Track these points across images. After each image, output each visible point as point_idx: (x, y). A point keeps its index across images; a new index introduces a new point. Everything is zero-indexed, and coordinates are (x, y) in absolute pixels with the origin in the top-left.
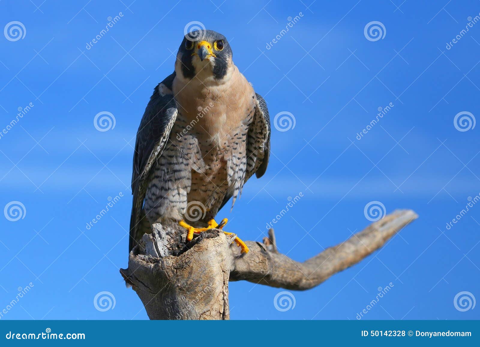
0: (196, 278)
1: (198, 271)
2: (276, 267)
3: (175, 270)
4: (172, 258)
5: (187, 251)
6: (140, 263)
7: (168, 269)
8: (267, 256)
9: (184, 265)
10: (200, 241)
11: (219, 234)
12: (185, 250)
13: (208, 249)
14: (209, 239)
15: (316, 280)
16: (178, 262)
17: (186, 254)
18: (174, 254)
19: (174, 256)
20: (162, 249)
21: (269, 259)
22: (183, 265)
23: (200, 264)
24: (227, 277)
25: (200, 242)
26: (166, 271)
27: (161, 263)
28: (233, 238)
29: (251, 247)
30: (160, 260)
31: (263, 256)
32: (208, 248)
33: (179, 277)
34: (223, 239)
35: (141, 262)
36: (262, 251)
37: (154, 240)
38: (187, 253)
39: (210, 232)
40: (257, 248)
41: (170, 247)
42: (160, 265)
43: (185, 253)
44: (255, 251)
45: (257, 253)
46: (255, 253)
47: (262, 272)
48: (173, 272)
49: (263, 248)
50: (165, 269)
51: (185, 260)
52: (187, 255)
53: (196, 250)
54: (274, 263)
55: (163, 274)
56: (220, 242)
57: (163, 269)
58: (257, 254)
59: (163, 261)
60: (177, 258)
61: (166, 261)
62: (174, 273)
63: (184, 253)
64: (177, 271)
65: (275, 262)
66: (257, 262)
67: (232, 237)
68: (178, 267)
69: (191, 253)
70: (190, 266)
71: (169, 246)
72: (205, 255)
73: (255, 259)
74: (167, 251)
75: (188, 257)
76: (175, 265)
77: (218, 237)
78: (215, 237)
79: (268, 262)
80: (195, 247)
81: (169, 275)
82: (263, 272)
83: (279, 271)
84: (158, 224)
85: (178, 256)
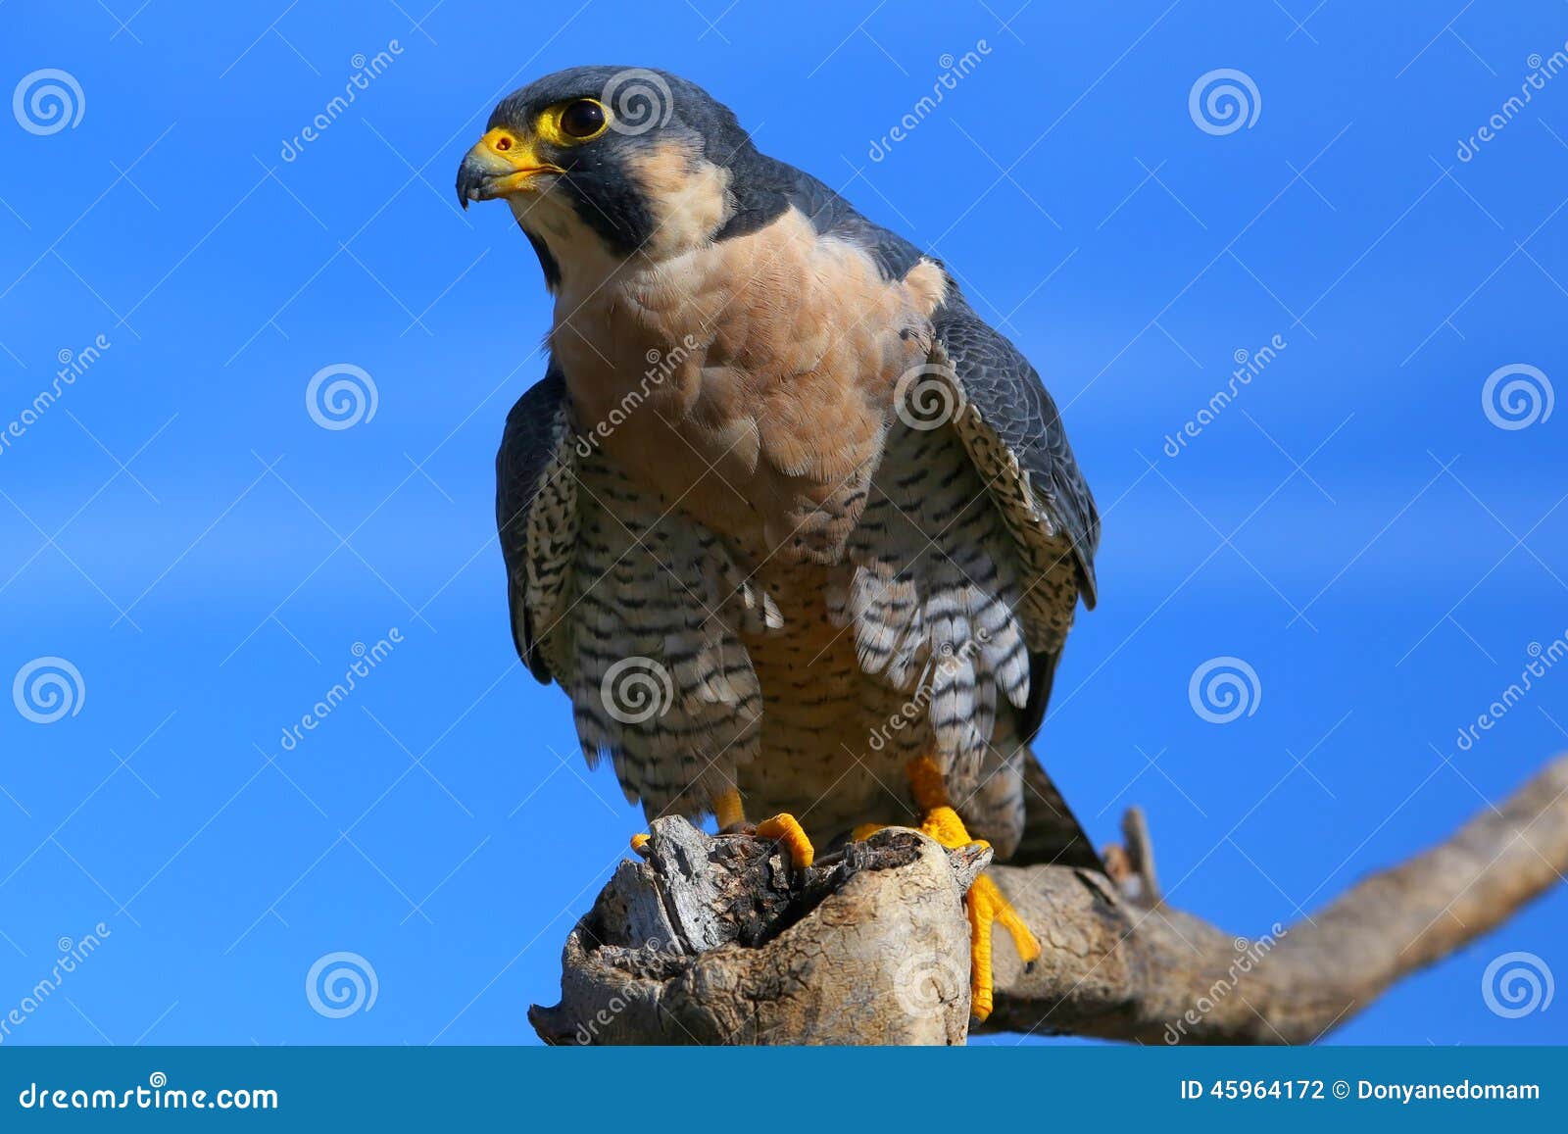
0: (835, 1034)
1: (842, 1003)
2: (1155, 965)
3: (751, 1004)
4: (734, 956)
5: (794, 924)
6: (608, 979)
7: (720, 999)
8: (1117, 924)
9: (785, 983)
10: (845, 883)
11: (921, 849)
12: (789, 919)
13: (878, 914)
14: (880, 874)
15: (1323, 1012)
16: (759, 972)
17: (790, 938)
18: (744, 939)
19: (742, 947)
20: (696, 920)
21: (1130, 938)
22: (781, 984)
23: (850, 975)
24: (959, 1024)
25: (848, 888)
26: (715, 1010)
27: (692, 977)
28: (976, 863)
29: (1052, 892)
30: (688, 965)
31: (1102, 926)
32: (880, 910)
33: (765, 1032)
34: (935, 869)
35: (614, 976)
36: (1097, 908)
37: (662, 885)
38: (793, 932)
39: (882, 845)
40: (1077, 897)
41: (728, 912)
42: (689, 985)
43: (787, 935)
44: (1071, 907)
45: (1077, 917)
46: (1071, 915)
47: (1100, 993)
48: (742, 1011)
49: (1102, 893)
50: (709, 1002)
51: (790, 961)
52: (797, 940)
53: (830, 918)
54: (1149, 953)
55: (702, 1020)
56: (927, 882)
57: (700, 1003)
58: (1078, 921)
59: (700, 969)
60: (757, 955)
61: (713, 968)
62: (745, 1017)
63: (784, 933)
64: (756, 1007)
65: (1152, 947)
66: (1082, 951)
67: (976, 858)
68: (761, 992)
69: (813, 934)
70: (810, 987)
71: (720, 907)
72: (869, 938)
73: (1070, 942)
74: (713, 926)
75: (799, 948)
76: (749, 984)
77: (916, 863)
78: (906, 864)
79: (1127, 949)
80: (825, 907)
81: (726, 1027)
82: (1106, 991)
83: (1171, 984)
84: (673, 819)
85: (760, 946)
